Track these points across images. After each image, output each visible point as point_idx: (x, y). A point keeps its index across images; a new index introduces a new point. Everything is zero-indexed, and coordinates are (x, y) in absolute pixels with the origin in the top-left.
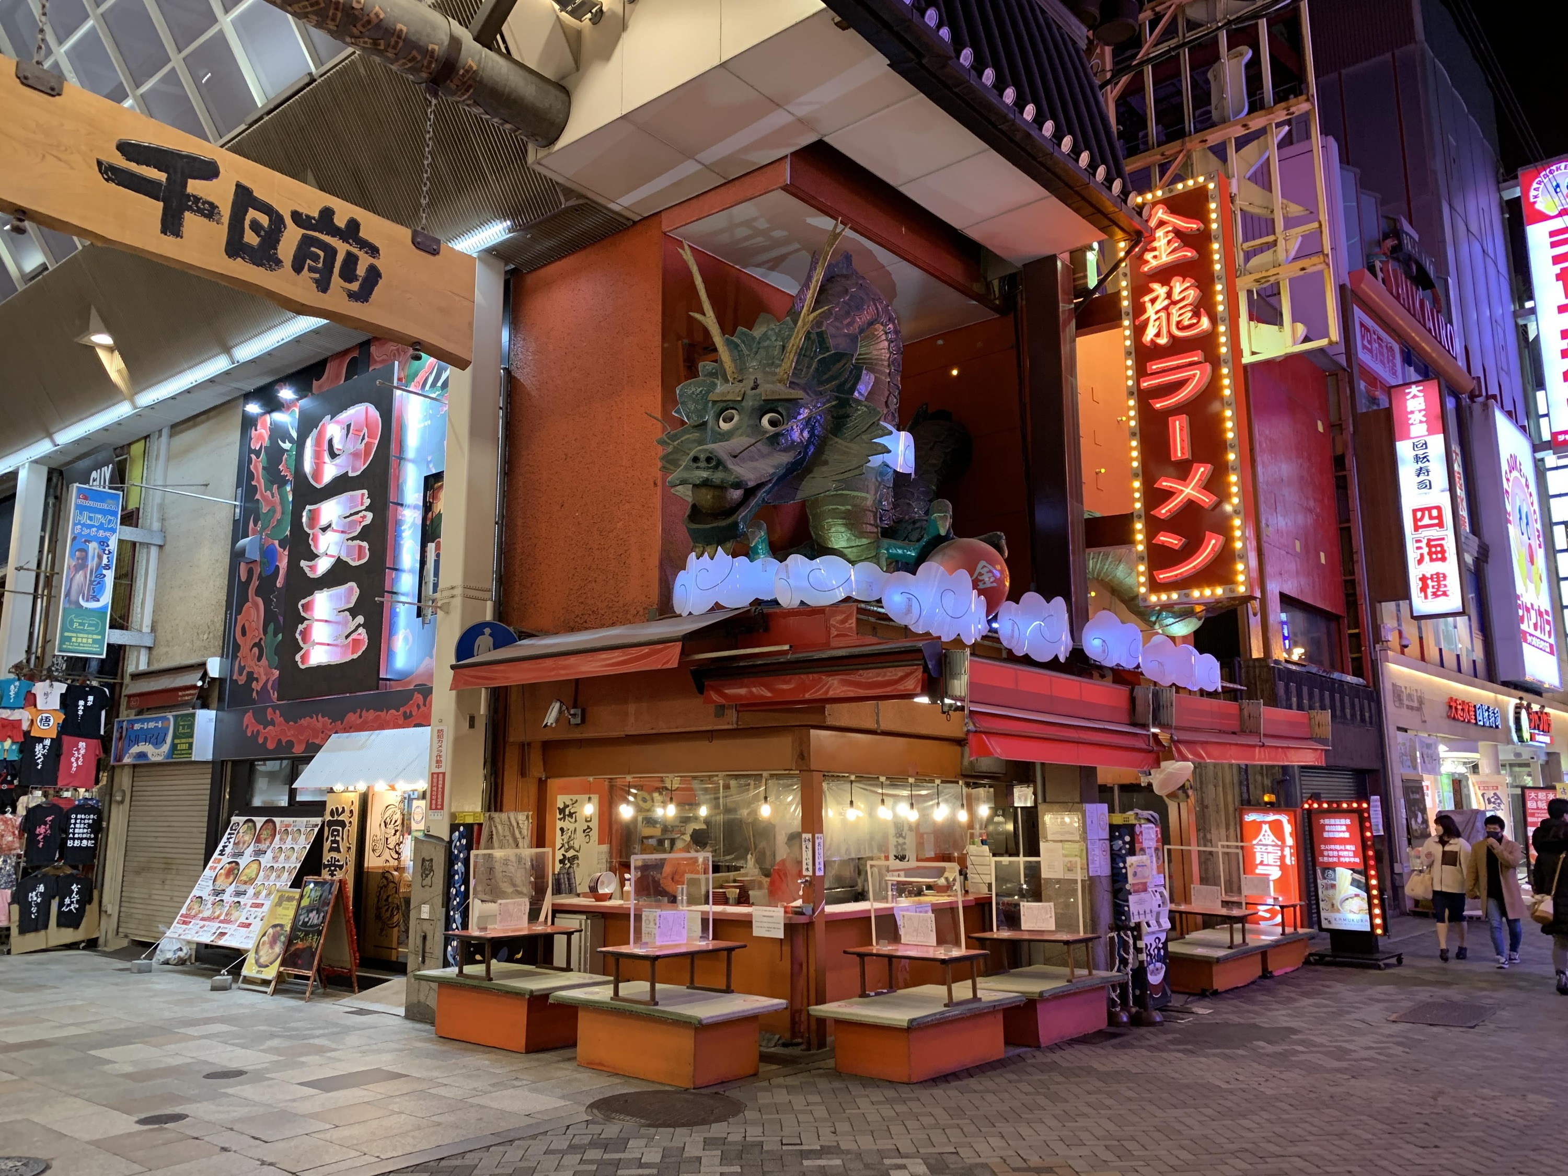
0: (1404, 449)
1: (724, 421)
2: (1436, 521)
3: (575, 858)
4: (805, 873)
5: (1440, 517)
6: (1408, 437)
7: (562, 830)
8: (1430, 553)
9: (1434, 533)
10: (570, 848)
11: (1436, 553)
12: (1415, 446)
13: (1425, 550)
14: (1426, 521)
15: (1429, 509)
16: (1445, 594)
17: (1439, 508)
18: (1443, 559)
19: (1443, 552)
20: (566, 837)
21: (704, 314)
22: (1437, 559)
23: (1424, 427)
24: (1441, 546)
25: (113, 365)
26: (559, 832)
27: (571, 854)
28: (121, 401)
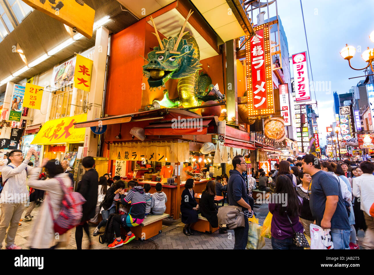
0: (281, 96)
1: (159, 58)
2: (286, 109)
3: (120, 168)
4: (175, 175)
5: (287, 108)
6: (281, 94)
7: (117, 162)
8: (285, 115)
9: (286, 111)
10: (119, 166)
11: (286, 115)
12: (283, 96)
13: (284, 114)
14: (285, 109)
15: (285, 107)
16: (288, 122)
17: (287, 107)
18: (288, 116)
19: (287, 114)
20: (118, 164)
21: (155, 33)
22: (286, 116)
23: (285, 92)
24: (287, 113)
25: (23, 57)
26: (116, 163)
27: (119, 167)
28: (25, 66)
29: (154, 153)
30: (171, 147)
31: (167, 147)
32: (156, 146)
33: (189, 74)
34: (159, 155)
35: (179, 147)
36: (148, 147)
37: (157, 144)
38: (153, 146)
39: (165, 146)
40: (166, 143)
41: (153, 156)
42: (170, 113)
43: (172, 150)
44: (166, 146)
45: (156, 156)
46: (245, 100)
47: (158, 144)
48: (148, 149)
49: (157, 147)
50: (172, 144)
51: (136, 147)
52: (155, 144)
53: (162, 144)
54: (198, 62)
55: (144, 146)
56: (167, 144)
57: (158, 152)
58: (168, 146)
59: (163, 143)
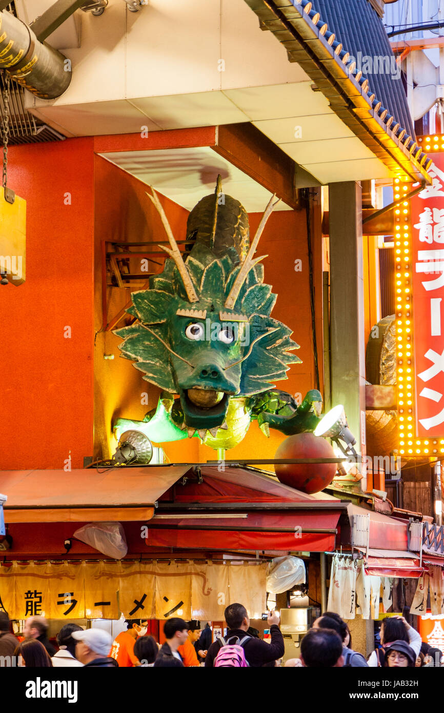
1: (191, 332)
29: (145, 596)
30: (207, 577)
31: (194, 576)
32: (153, 573)
33: (268, 378)
34: (166, 599)
35: (233, 576)
36: (121, 576)
37: (156, 567)
38: (143, 575)
39: (186, 574)
40: (191, 566)
41: (143, 604)
42: (207, 481)
43: (210, 585)
44: (190, 574)
45: (154, 603)
46: (389, 399)
47: (160, 568)
48: (122, 584)
49: (157, 577)
50: (210, 568)
51: (73, 578)
52: (149, 567)
53: (173, 567)
54: (286, 336)
55: (106, 575)
56: (195, 569)
57: (159, 590)
58: (197, 574)
59: (179, 564)
